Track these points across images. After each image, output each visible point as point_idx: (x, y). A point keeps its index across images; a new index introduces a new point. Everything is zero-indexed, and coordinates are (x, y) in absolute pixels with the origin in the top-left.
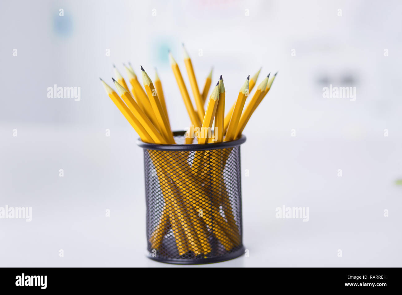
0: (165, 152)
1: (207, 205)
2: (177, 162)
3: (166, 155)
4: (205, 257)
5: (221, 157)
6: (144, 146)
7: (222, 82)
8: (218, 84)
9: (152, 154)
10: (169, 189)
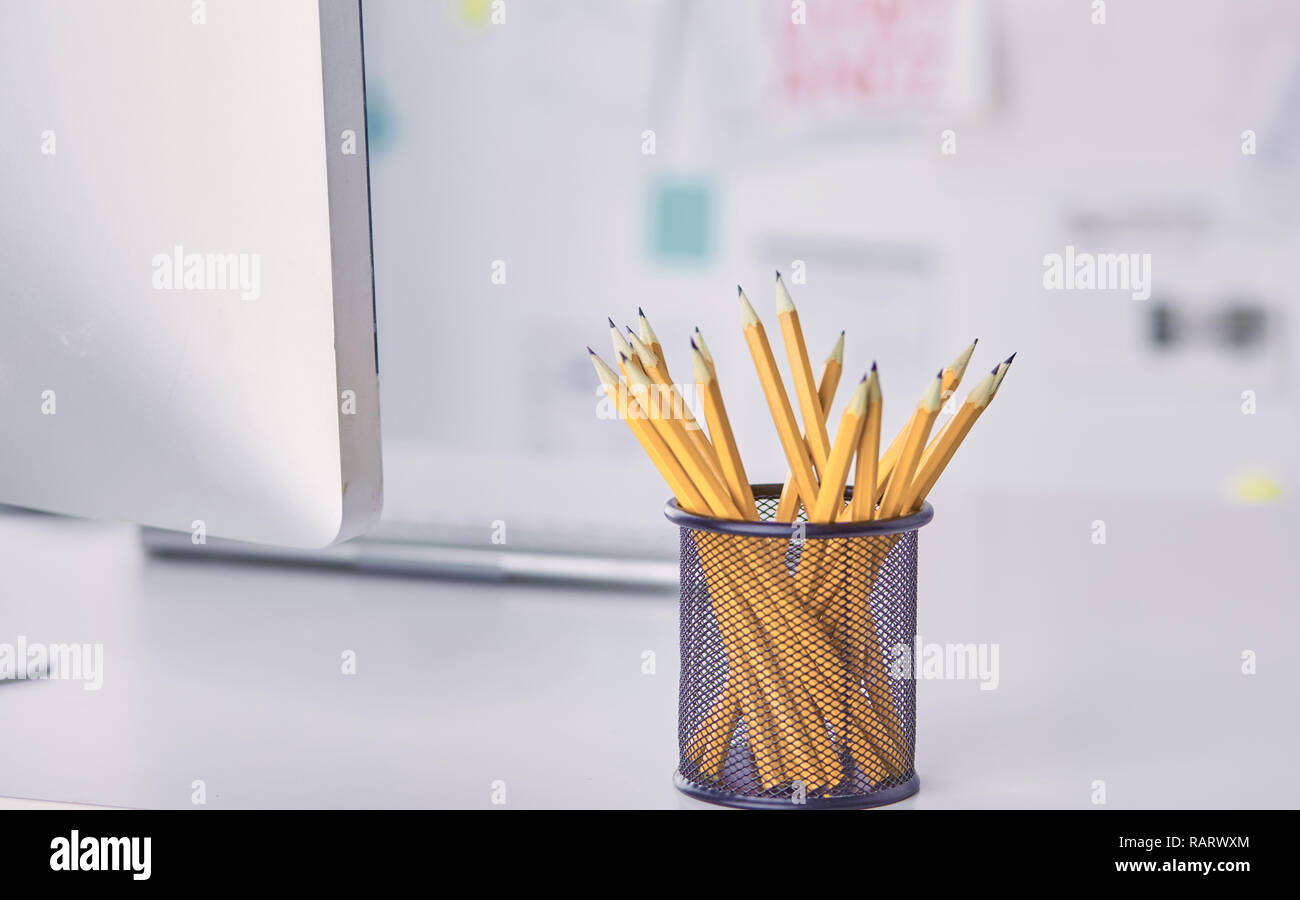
0: (739, 538)
1: (835, 678)
2: (760, 558)
3: (739, 546)
4: (826, 796)
5: (868, 551)
6: (679, 520)
7: (876, 377)
8: (865, 379)
9: (705, 541)
10: (745, 627)
